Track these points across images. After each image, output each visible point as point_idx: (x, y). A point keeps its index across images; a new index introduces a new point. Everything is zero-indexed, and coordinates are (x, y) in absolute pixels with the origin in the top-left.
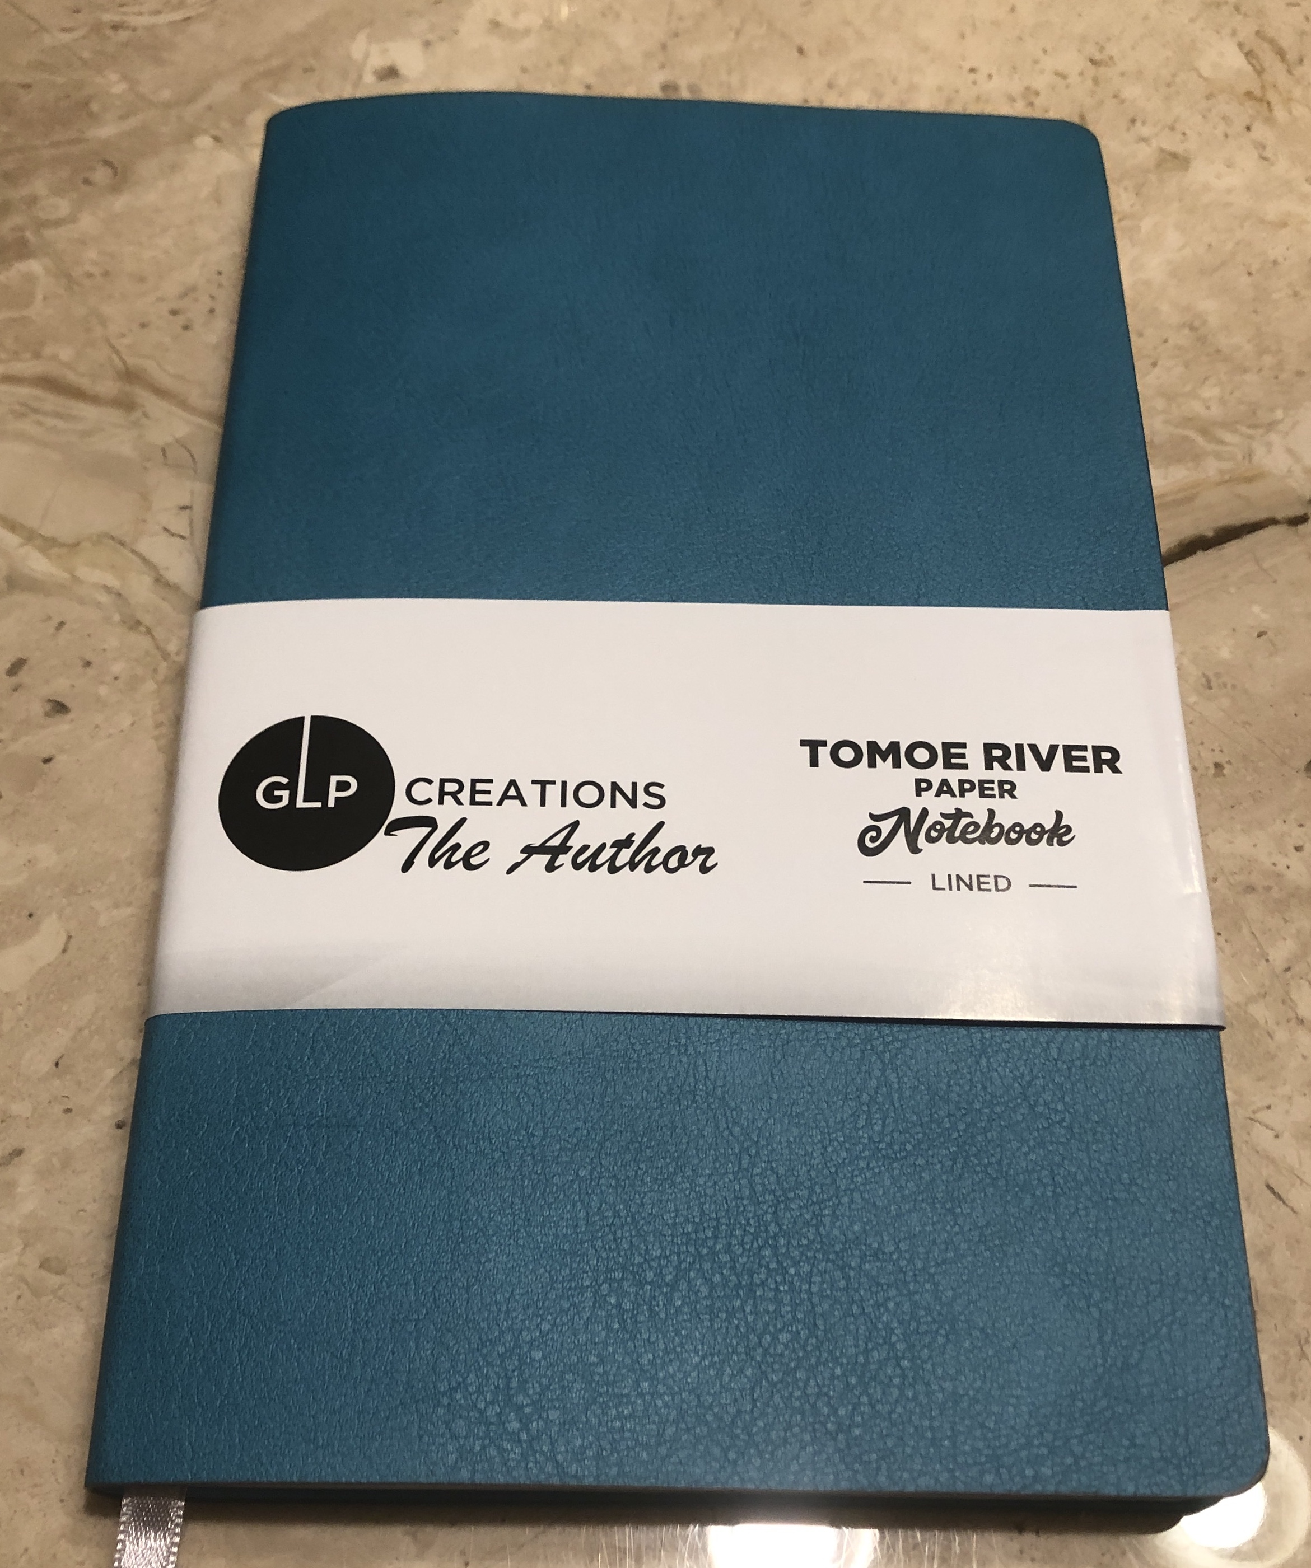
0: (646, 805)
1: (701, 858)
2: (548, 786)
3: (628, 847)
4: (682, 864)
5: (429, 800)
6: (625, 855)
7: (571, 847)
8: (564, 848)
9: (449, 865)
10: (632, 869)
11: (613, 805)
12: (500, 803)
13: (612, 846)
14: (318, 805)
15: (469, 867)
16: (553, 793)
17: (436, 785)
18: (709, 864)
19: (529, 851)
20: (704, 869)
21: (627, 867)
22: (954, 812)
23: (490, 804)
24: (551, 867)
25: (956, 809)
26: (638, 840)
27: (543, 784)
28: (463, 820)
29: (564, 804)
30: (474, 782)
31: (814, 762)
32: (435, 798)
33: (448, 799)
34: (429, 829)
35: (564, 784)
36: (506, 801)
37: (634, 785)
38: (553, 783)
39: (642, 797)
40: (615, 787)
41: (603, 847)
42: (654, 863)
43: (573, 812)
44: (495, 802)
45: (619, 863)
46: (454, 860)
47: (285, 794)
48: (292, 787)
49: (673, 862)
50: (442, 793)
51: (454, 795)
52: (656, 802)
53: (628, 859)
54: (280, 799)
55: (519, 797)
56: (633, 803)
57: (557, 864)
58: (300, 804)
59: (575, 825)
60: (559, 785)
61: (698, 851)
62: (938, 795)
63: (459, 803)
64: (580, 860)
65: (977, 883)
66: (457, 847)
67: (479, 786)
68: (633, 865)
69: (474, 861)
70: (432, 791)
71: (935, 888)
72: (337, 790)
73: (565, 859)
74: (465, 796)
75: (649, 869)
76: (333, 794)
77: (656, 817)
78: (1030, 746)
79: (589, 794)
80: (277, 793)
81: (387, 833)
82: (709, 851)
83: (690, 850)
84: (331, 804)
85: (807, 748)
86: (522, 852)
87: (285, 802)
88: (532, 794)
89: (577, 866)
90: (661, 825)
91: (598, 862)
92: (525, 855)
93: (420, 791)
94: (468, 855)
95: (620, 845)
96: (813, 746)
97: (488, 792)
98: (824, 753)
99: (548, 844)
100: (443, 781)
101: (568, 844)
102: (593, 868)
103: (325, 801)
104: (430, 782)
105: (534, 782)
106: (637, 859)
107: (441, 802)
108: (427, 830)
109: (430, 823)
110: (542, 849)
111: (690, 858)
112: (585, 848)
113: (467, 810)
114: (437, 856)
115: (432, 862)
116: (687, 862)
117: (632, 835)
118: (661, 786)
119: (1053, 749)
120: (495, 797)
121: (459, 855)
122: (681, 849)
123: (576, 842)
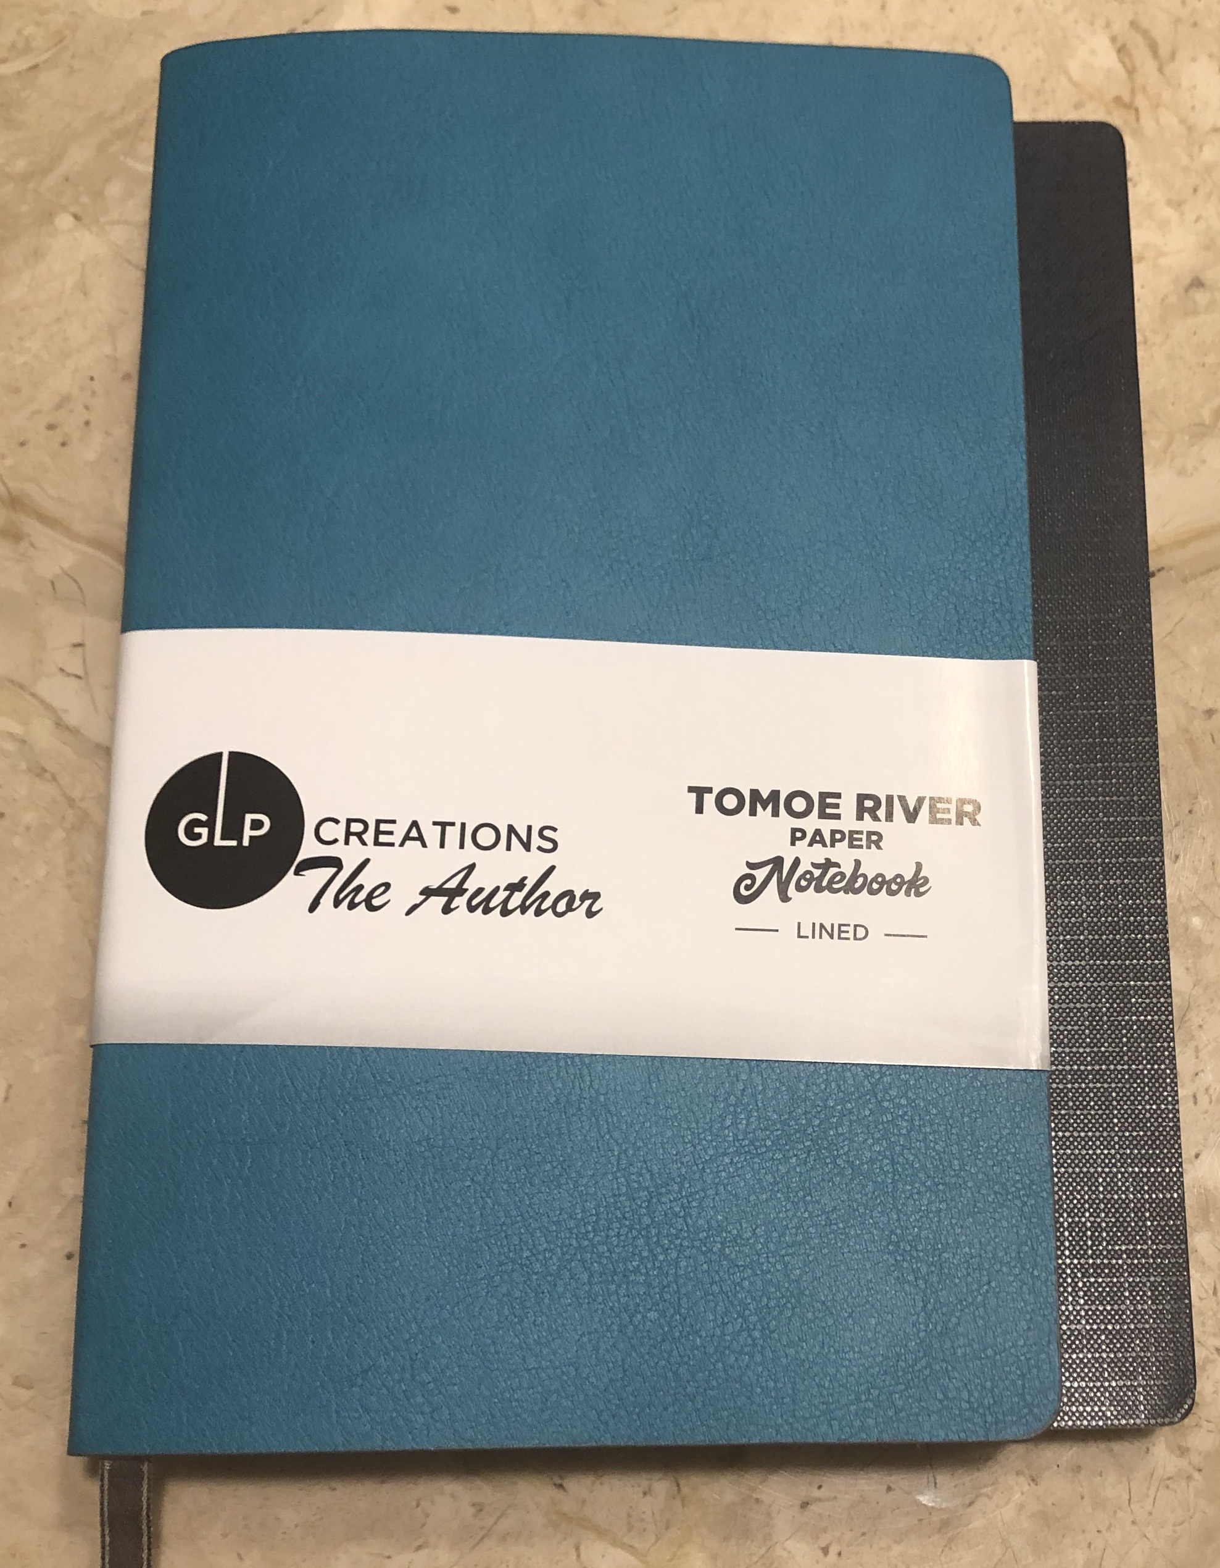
0: (540, 848)
1: (588, 902)
2: (448, 828)
3: (520, 890)
4: (570, 908)
5: (335, 841)
6: (517, 898)
7: (466, 890)
8: (460, 891)
9: (352, 906)
10: (523, 913)
11: (509, 848)
12: (402, 844)
13: (505, 890)
14: (234, 843)
15: (371, 908)
16: (453, 833)
17: (343, 824)
18: (594, 909)
19: (427, 892)
20: (590, 914)
21: (519, 910)
22: (824, 861)
23: (392, 845)
24: (447, 910)
25: (826, 859)
26: (529, 884)
27: (444, 825)
28: (367, 861)
29: (462, 846)
30: (378, 822)
31: (699, 810)
32: (342, 838)
33: (353, 839)
34: (334, 870)
35: (463, 825)
36: (408, 842)
37: (530, 828)
38: (453, 824)
39: (536, 841)
40: (511, 829)
41: (498, 888)
42: (543, 907)
43: (472, 852)
44: (398, 843)
45: (510, 906)
46: (357, 900)
47: (204, 831)
48: (210, 824)
49: (561, 906)
50: (348, 834)
51: (359, 835)
52: (549, 846)
53: (519, 903)
54: (199, 836)
55: (421, 838)
56: (527, 846)
57: (452, 906)
58: (218, 842)
59: (472, 867)
60: (458, 827)
61: (586, 895)
62: (810, 845)
63: (364, 843)
64: (474, 903)
65: (836, 932)
66: (360, 888)
67: (383, 827)
68: (524, 908)
69: (376, 902)
70: (339, 832)
71: (799, 936)
72: (252, 828)
73: (460, 902)
74: (369, 837)
75: (539, 912)
76: (248, 833)
77: (548, 860)
78: (899, 797)
79: (486, 837)
80: (197, 830)
81: (297, 873)
82: (596, 896)
83: (578, 894)
84: (246, 842)
85: (694, 795)
86: (421, 893)
87: (204, 840)
88: (432, 834)
89: (472, 909)
90: (552, 868)
91: (491, 905)
92: (423, 897)
93: (327, 831)
94: (370, 896)
95: (513, 888)
96: (700, 792)
97: (391, 833)
98: (709, 800)
99: (446, 886)
100: (349, 821)
101: (465, 887)
102: (487, 911)
103: (240, 840)
104: (337, 821)
105: (435, 823)
106: (528, 903)
107: (347, 842)
108: (332, 870)
109: (335, 863)
110: (439, 891)
111: (577, 902)
112: (480, 890)
113: (371, 851)
114: (342, 896)
115: (337, 903)
116: (574, 907)
117: (525, 878)
118: (554, 830)
119: (920, 801)
120: (397, 838)
121: (362, 895)
122: (569, 894)
123: (471, 886)
